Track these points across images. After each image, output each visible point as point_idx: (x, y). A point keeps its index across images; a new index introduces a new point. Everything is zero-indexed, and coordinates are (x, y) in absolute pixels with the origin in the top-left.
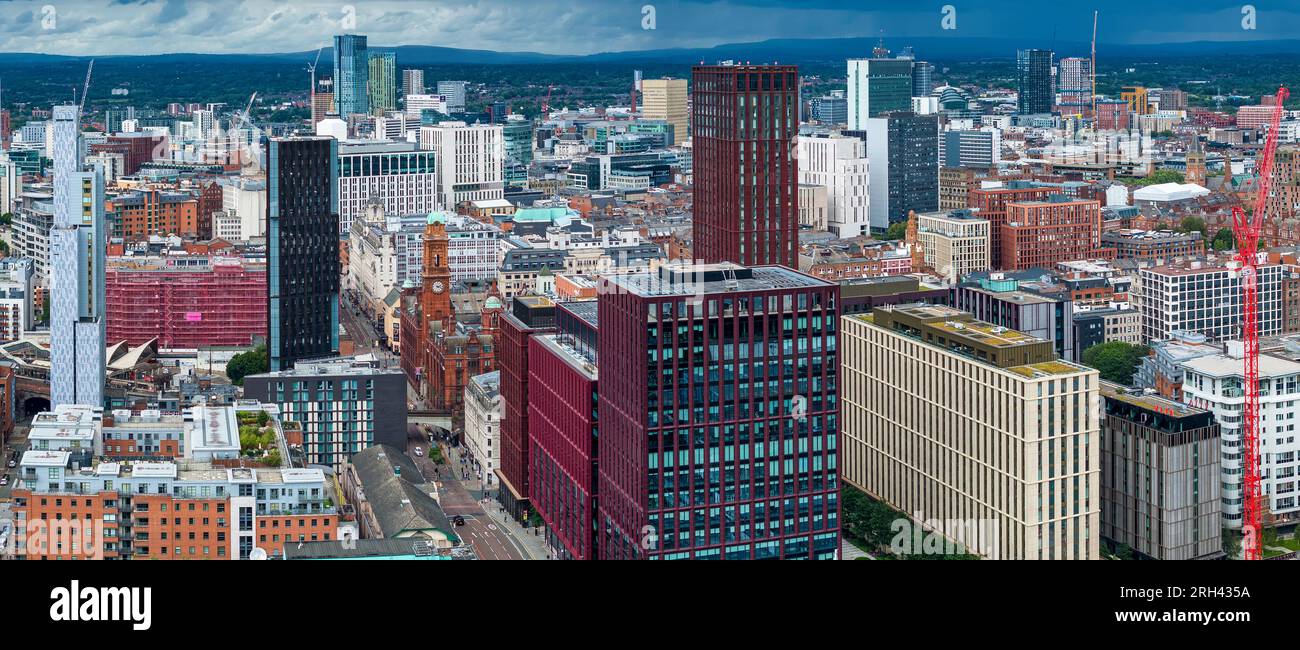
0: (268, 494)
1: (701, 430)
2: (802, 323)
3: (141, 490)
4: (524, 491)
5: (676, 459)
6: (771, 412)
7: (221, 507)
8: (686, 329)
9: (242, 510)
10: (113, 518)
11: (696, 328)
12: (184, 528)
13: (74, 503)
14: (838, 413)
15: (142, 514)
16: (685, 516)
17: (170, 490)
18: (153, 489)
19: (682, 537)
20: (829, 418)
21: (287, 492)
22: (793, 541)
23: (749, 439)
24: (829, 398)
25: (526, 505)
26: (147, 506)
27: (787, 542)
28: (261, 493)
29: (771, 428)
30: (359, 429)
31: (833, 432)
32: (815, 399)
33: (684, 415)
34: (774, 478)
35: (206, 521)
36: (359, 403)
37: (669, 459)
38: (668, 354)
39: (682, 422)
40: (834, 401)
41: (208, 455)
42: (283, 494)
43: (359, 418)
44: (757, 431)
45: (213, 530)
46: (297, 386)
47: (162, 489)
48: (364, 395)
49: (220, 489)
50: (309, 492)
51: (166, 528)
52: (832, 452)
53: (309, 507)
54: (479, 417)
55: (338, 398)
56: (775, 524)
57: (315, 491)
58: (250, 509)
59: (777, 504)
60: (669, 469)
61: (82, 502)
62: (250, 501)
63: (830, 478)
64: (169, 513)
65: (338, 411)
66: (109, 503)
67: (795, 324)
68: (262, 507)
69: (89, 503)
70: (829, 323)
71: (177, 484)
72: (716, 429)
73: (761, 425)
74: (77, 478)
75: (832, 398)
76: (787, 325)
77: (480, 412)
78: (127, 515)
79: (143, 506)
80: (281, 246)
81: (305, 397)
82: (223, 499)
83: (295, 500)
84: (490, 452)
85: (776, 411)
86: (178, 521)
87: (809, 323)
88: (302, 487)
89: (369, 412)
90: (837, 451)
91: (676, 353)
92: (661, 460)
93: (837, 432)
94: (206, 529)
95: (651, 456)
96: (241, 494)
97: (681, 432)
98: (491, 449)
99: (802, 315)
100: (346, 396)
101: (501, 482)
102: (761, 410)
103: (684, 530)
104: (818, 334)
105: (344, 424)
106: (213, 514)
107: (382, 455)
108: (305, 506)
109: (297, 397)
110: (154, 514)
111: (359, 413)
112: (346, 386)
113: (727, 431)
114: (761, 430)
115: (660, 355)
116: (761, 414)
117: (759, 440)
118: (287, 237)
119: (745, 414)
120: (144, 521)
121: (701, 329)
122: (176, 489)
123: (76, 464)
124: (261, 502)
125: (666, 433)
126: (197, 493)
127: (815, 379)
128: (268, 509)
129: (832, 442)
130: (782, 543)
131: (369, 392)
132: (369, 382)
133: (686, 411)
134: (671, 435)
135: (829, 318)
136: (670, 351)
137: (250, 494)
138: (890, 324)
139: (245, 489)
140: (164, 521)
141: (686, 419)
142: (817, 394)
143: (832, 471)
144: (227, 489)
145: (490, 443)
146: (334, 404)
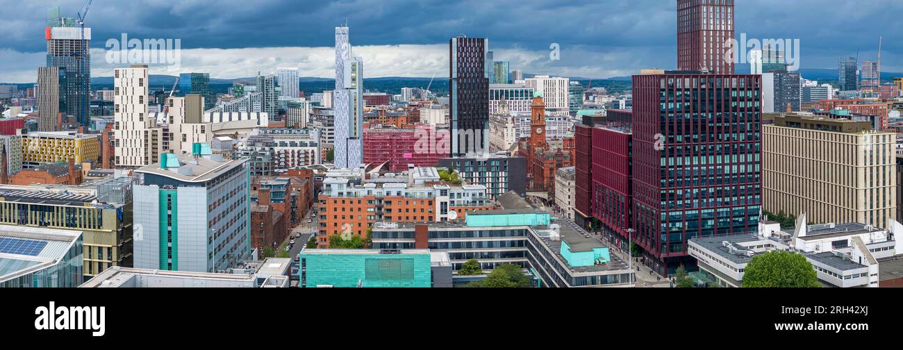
0: (456, 195)
1: (689, 147)
2: (742, 94)
3: (388, 194)
4: (590, 212)
5: (675, 161)
6: (726, 139)
7: (430, 203)
8: (680, 93)
9: (442, 203)
10: (372, 210)
11: (686, 93)
12: (411, 214)
13: (351, 202)
14: (761, 142)
15: (388, 207)
16: (680, 192)
17: (403, 194)
18: (394, 194)
19: (678, 203)
20: (756, 144)
21: (466, 195)
22: (737, 209)
23: (713, 153)
24: (756, 134)
25: (591, 219)
26: (390, 202)
27: (733, 209)
28: (452, 195)
29: (726, 148)
30: (500, 186)
31: (757, 152)
32: (749, 134)
33: (679, 138)
34: (727, 175)
35: (422, 210)
36: (500, 173)
37: (671, 161)
38: (671, 106)
39: (679, 142)
40: (758, 136)
41: (422, 181)
42: (464, 196)
43: (500, 181)
44: (718, 149)
45: (426, 215)
46: (467, 164)
47: (399, 194)
48: (503, 169)
49: (430, 194)
50: (478, 195)
51: (401, 214)
52: (757, 163)
53: (478, 202)
54: (564, 185)
55: (489, 170)
56: (727, 199)
57: (481, 194)
58: (446, 203)
59: (728, 188)
60: (671, 167)
61: (356, 202)
62: (446, 199)
63: (756, 176)
64: (403, 206)
65: (489, 177)
66: (370, 202)
67: (738, 94)
68: (453, 202)
69: (359, 202)
70: (756, 94)
71: (407, 191)
72: (697, 147)
73: (720, 146)
74: (353, 190)
75: (757, 134)
76: (734, 94)
77: (564, 183)
78: (380, 209)
79: (389, 202)
80: (458, 93)
81: (471, 169)
82: (432, 199)
83: (470, 199)
84: (569, 202)
85: (728, 138)
86: (407, 210)
87: (746, 94)
88: (473, 192)
89: (505, 178)
90: (760, 162)
91: (675, 105)
92: (667, 162)
93: (760, 152)
94: (422, 214)
95: (662, 159)
96: (441, 195)
97: (678, 147)
98: (569, 200)
99: (742, 89)
100: (493, 169)
101: (576, 212)
102: (720, 138)
103: (679, 199)
104: (750, 100)
105: (492, 184)
106: (426, 205)
107: (514, 193)
108: (476, 202)
109: (467, 170)
110: (395, 207)
111: (500, 179)
112: (493, 163)
113: (702, 148)
114: (721, 149)
115: (667, 106)
116: (720, 140)
117: (719, 154)
118: (461, 88)
119: (712, 139)
120: (389, 210)
121: (688, 93)
122: (406, 194)
123: (352, 184)
124: (452, 200)
125: (670, 147)
126: (418, 195)
127: (748, 124)
128: (455, 203)
129: (757, 157)
130: (731, 209)
131: (506, 167)
132: (506, 162)
133: (681, 136)
134: (673, 149)
135: (756, 92)
136: (672, 104)
137: (446, 195)
138: (784, 123)
139: (444, 193)
140: (400, 210)
141: (681, 140)
142: (749, 132)
143: (757, 173)
144: (433, 194)
145: (569, 198)
146: (487, 173)
